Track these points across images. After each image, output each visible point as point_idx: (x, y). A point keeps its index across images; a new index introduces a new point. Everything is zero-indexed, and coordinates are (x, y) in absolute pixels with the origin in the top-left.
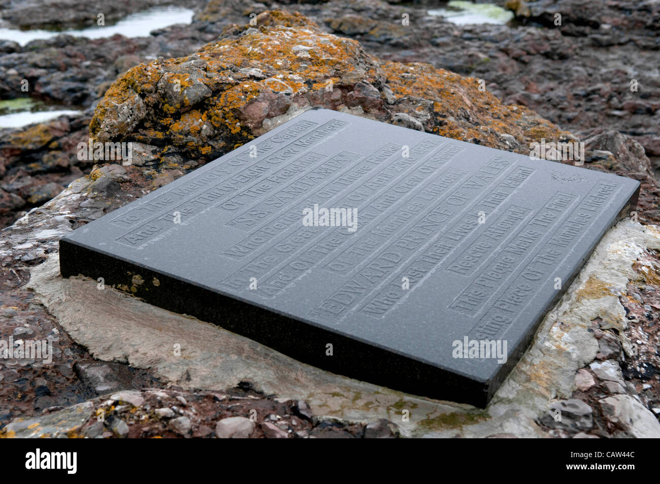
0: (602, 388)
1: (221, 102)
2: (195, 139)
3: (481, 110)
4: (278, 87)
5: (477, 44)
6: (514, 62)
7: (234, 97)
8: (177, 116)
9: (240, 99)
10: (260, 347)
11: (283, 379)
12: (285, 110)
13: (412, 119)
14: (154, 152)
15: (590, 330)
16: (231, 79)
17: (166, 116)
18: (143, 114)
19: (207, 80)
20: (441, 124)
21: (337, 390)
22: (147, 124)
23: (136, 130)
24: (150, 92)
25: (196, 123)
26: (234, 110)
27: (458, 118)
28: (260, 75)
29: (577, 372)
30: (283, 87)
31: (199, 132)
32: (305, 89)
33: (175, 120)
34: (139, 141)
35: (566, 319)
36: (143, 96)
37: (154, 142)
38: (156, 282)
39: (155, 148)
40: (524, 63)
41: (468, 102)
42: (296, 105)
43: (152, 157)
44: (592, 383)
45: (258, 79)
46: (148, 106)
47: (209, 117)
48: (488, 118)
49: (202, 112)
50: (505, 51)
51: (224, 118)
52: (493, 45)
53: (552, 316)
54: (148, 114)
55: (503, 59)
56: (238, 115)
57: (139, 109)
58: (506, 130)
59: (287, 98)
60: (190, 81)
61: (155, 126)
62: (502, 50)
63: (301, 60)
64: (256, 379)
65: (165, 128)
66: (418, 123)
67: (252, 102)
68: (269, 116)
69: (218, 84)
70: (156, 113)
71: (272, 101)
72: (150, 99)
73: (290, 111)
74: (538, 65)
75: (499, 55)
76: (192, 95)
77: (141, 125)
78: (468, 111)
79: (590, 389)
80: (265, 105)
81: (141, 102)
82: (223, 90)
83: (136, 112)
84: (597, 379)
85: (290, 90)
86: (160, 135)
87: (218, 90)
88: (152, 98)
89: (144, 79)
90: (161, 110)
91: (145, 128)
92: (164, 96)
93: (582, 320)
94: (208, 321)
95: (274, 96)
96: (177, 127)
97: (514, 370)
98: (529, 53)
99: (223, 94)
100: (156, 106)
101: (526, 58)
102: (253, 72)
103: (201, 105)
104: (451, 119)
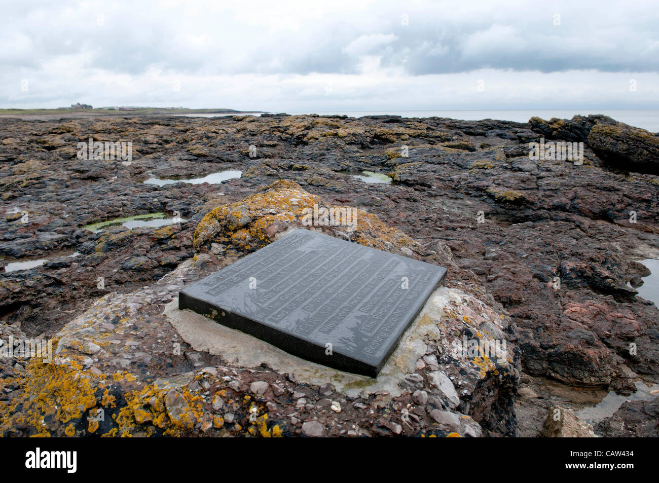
0: (428, 369)
1: (256, 225)
2: (243, 242)
3: (377, 230)
4: (283, 218)
5: (376, 193)
6: (392, 202)
7: (261, 224)
8: (235, 231)
9: (264, 224)
10: (271, 346)
11: (282, 362)
12: (286, 229)
13: (345, 235)
14: (223, 248)
15: (424, 341)
16: (261, 214)
17: (230, 231)
18: (219, 230)
19: (250, 215)
20: (358, 237)
21: (307, 368)
22: (221, 234)
23: (215, 237)
24: (223, 220)
25: (244, 235)
26: (262, 229)
27: (366, 233)
28: (274, 212)
29: (417, 360)
30: (285, 218)
31: (245, 239)
32: (295, 219)
33: (234, 233)
34: (217, 242)
35: (413, 335)
36: (219, 221)
37: (224, 243)
38: (224, 314)
39: (224, 246)
40: (397, 202)
41: (371, 226)
42: (291, 227)
43: (223, 250)
44: (424, 366)
45: (274, 214)
46: (221, 226)
47: (250, 232)
48: (380, 233)
49: (247, 229)
50: (389, 197)
51: (257, 232)
52: (383, 194)
53: (407, 334)
54: (221, 230)
55: (387, 200)
56: (263, 231)
57: (217, 227)
58: (388, 240)
59: (287, 224)
60: (242, 215)
61: (224, 235)
62: (387, 196)
63: (293, 205)
64: (269, 362)
65: (229, 236)
66: (348, 236)
67: (270, 225)
68: (278, 232)
69: (255, 216)
70: (225, 230)
71: (280, 225)
72: (223, 223)
73: (288, 230)
74: (404, 204)
75: (386, 198)
76: (242, 222)
77: (218, 235)
78: (371, 230)
79: (423, 369)
80: (276, 227)
81: (218, 224)
82: (257, 219)
83: (216, 229)
84: (426, 364)
85: (288, 220)
86: (226, 240)
87: (254, 219)
88: (224, 223)
89: (220, 213)
90: (228, 228)
91: (220, 236)
92: (229, 222)
93: (420, 336)
94: (247, 333)
95: (281, 223)
96: (235, 236)
97: (389, 360)
98: (399, 198)
99: (257, 221)
100: (225, 226)
101: (398, 200)
102: (272, 211)
103: (246, 226)
104: (363, 234)
